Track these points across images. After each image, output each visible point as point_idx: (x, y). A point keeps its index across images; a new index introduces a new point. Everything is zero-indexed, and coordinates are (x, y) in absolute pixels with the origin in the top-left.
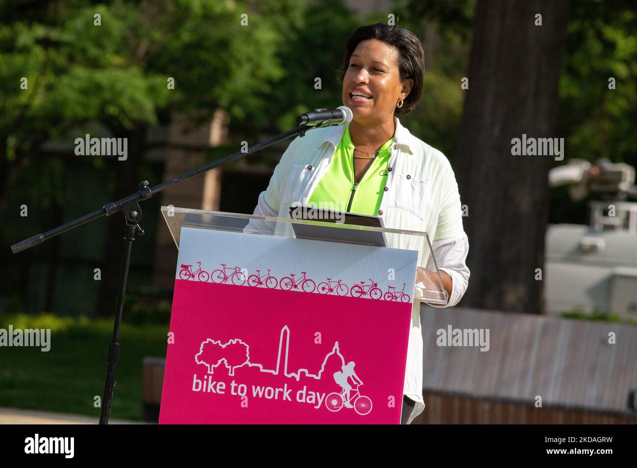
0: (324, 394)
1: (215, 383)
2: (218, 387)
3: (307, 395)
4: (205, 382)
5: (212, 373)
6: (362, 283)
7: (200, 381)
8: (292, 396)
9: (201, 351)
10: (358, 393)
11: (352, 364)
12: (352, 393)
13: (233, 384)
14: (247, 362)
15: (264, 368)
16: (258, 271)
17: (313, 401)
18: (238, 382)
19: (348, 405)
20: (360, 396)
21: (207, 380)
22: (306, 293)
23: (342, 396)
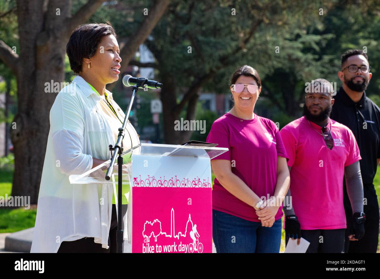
0: (187, 245)
1: (150, 247)
2: (152, 249)
3: (182, 246)
4: (147, 247)
5: (149, 241)
6: (195, 179)
7: (145, 247)
8: (177, 248)
9: (145, 229)
10: (198, 242)
11: (195, 226)
12: (197, 242)
13: (157, 246)
14: (161, 232)
15: (167, 235)
16: (161, 177)
17: (184, 250)
18: (158, 245)
19: (196, 250)
20: (199, 243)
21: (148, 246)
22: (177, 187)
23: (193, 244)
